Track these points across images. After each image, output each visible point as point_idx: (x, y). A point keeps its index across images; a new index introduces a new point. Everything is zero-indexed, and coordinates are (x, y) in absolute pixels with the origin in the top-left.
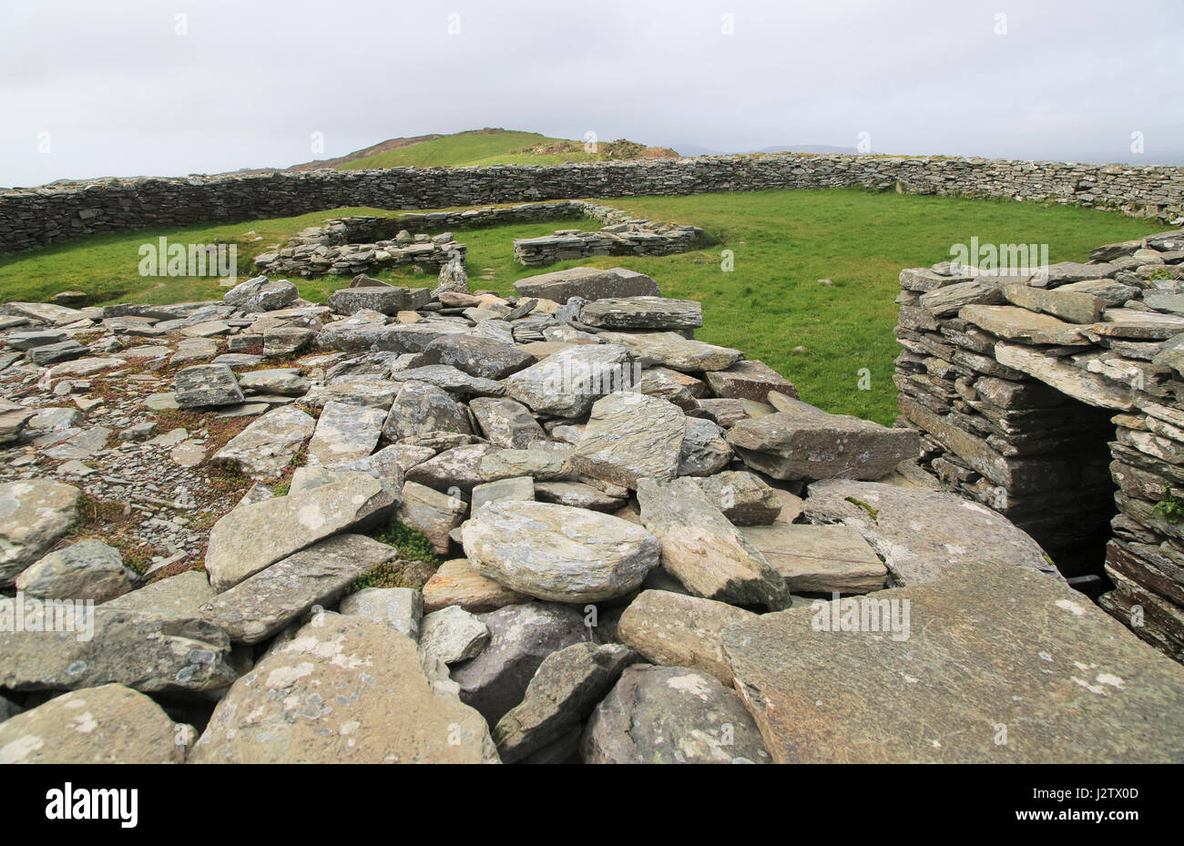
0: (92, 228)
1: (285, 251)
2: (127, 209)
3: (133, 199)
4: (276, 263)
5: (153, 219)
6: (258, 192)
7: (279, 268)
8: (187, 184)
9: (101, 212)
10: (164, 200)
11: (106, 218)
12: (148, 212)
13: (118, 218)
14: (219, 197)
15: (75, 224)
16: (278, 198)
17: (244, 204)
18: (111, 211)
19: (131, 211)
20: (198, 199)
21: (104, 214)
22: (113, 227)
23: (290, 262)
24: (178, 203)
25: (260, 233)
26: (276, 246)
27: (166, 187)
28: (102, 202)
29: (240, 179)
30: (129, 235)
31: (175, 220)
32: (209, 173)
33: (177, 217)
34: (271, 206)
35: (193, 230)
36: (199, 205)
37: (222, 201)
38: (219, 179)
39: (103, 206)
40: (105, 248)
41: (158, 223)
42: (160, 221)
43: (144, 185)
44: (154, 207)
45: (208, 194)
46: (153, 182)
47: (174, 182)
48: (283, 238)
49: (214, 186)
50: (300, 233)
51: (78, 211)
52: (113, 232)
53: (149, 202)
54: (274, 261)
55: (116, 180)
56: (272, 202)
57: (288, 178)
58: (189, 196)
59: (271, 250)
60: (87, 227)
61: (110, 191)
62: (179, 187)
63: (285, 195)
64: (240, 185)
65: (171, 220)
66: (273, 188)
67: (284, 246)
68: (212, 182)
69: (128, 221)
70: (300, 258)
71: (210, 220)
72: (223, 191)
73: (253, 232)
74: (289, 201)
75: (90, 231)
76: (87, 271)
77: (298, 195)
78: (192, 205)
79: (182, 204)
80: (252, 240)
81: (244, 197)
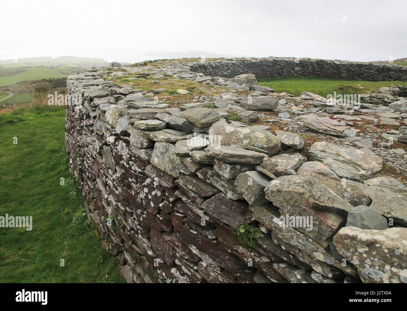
0: (297, 74)
1: (373, 94)
2: (310, 69)
3: (313, 66)
4: (368, 98)
5: (318, 74)
6: (361, 70)
7: (369, 101)
8: (334, 63)
9: (301, 69)
10: (324, 67)
11: (302, 71)
12: (317, 71)
13: (306, 72)
14: (345, 70)
15: (292, 72)
16: (368, 73)
17: (354, 74)
18: (305, 69)
19: (311, 70)
20: (336, 69)
21: (303, 70)
22: (304, 75)
23: (375, 99)
24: (329, 69)
25: (362, 86)
26: (369, 92)
27: (326, 63)
28: (303, 65)
29: (355, 64)
30: (309, 78)
31: (326, 76)
32: (342, 60)
33: (327, 75)
34: (364, 76)
35: (331, 80)
36: (336, 71)
37: (345, 71)
38: (346, 63)
39: (303, 67)
40: (301, 82)
41: (320, 76)
42: (320, 75)
43: (318, 61)
44: (320, 70)
45: (340, 68)
46: (322, 61)
47: (329, 62)
48: (372, 89)
49: (344, 65)
50: (380, 89)
51: (294, 67)
52: (303, 77)
53: (318, 68)
54: (368, 97)
55: (309, 58)
56: (366, 75)
57: (375, 66)
58: (334, 67)
59: (367, 93)
60: (296, 73)
61: (306, 62)
62: (331, 64)
63: (372, 72)
64: (354, 66)
65: (324, 76)
66: (368, 69)
67: (373, 92)
68: (343, 63)
69: (310, 73)
70: (380, 98)
71: (339, 78)
72: (347, 67)
73: (360, 85)
74: (373, 75)
75: (296, 75)
76: (297, 88)
77: (377, 74)
78: (333, 71)
79: (330, 70)
80: (359, 88)
81: (355, 71)
